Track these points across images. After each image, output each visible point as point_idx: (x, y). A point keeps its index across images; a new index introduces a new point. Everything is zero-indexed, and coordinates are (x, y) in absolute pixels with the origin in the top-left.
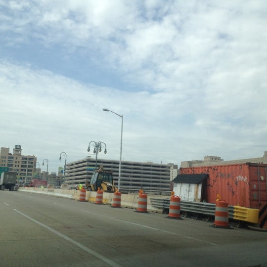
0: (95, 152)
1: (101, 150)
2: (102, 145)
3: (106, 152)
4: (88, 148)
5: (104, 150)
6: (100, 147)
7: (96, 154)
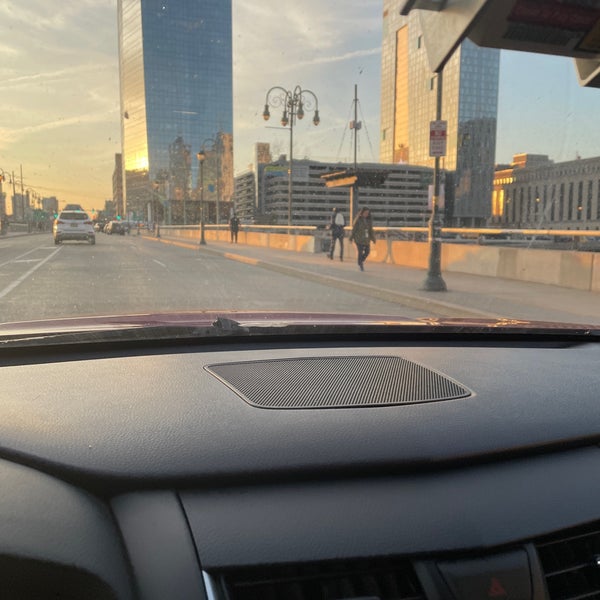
0: (285, 120)
1: (301, 114)
2: (306, 98)
3: (316, 120)
4: (263, 109)
5: (313, 115)
6: (301, 105)
7: (288, 126)
